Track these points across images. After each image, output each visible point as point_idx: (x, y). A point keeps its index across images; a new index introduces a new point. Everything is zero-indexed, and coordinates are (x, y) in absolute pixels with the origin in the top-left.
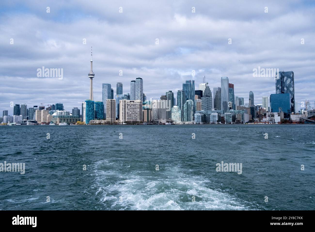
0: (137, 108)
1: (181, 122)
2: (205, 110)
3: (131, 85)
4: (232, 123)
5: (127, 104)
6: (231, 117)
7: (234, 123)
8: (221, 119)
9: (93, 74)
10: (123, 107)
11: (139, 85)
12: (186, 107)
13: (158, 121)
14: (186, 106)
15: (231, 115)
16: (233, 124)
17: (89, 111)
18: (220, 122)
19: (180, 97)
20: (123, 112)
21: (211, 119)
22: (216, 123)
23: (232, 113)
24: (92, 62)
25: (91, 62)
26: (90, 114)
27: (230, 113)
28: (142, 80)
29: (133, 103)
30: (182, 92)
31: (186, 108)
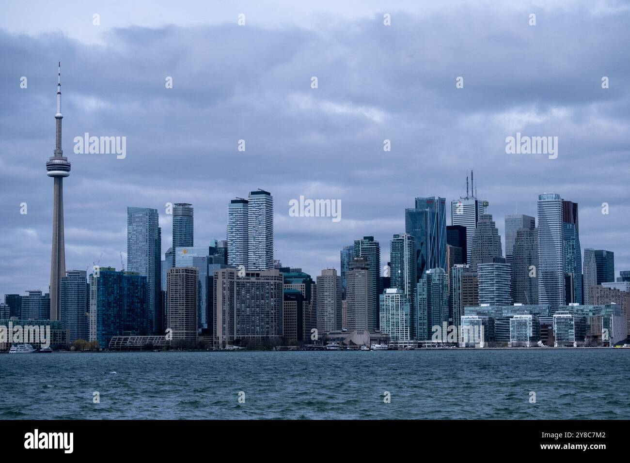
0: (267, 295)
1: (412, 341)
2: (492, 304)
3: (232, 214)
4: (575, 345)
5: (238, 284)
6: (572, 325)
7: (582, 345)
8: (542, 331)
9: (64, 162)
10: (227, 293)
11: (260, 215)
12: (425, 293)
13: (343, 339)
14: (425, 289)
15: (571, 320)
16: (578, 346)
17: (109, 304)
18: (540, 343)
19: (402, 257)
20: (227, 308)
21: (513, 331)
22: (528, 344)
23: (575, 313)
24: (61, 118)
25: (57, 118)
26: (110, 314)
27: (570, 315)
28: (272, 197)
29: (255, 281)
30: (409, 239)
31: (425, 297)
